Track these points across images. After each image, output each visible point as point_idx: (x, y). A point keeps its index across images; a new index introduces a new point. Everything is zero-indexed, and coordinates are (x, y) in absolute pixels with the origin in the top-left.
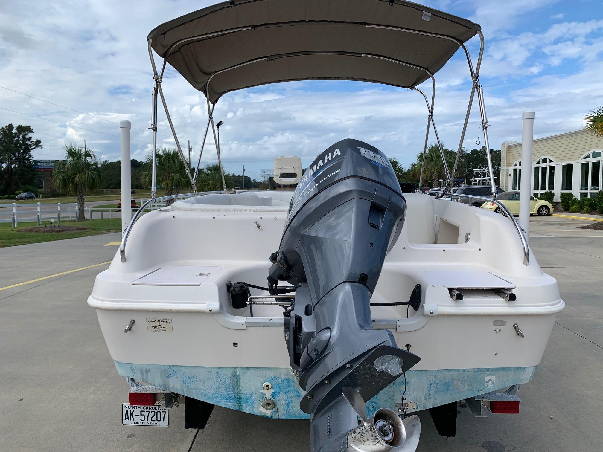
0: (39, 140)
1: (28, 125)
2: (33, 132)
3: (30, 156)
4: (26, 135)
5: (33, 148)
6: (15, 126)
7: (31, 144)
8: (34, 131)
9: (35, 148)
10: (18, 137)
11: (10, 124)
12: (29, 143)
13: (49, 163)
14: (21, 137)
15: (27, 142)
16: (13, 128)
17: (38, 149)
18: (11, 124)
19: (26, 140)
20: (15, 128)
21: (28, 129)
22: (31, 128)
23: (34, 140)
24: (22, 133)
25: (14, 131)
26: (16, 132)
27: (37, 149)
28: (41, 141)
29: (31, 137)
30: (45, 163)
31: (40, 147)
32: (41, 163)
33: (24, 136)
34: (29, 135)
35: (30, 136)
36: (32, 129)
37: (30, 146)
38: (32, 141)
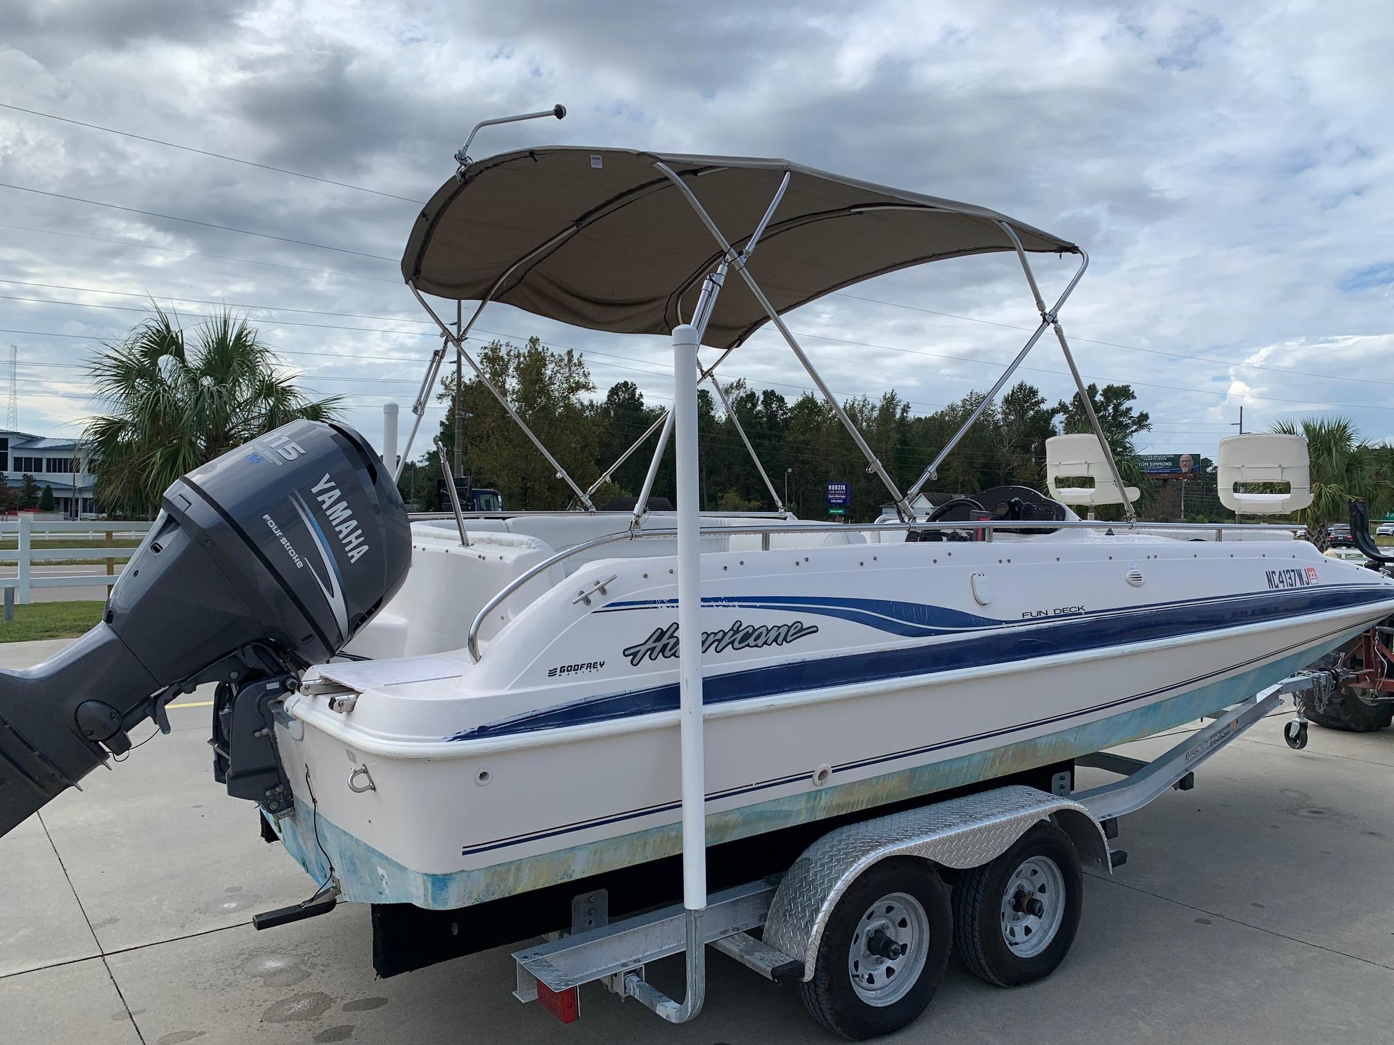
0: (1145, 413)
1: (1125, 384)
2: (1134, 397)
3: (1125, 448)
4: (1120, 404)
5: (1133, 432)
6: (1101, 387)
7: (1129, 423)
8: (1135, 394)
9: (1136, 430)
10: (1106, 409)
11: (1092, 384)
12: (1125, 420)
13: (1161, 461)
14: (1110, 409)
15: (1121, 420)
16: (1097, 392)
17: (1144, 432)
18: (1094, 385)
19: (1121, 415)
20: (1100, 392)
21: (1125, 393)
22: (1132, 389)
23: (1135, 414)
24: (1115, 401)
25: (1099, 398)
26: (1102, 399)
27: (1139, 432)
28: (1150, 415)
29: (1131, 409)
30: (1152, 461)
31: (1146, 429)
32: (1145, 461)
33: (1116, 408)
34: (1127, 404)
35: (1128, 406)
36: (1133, 392)
37: (1127, 426)
38: (1132, 417)
